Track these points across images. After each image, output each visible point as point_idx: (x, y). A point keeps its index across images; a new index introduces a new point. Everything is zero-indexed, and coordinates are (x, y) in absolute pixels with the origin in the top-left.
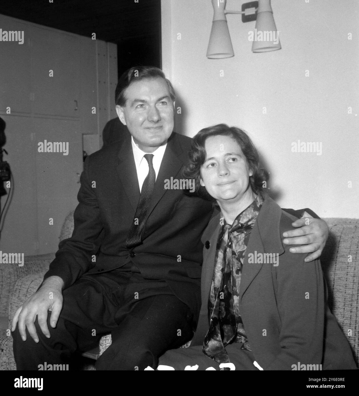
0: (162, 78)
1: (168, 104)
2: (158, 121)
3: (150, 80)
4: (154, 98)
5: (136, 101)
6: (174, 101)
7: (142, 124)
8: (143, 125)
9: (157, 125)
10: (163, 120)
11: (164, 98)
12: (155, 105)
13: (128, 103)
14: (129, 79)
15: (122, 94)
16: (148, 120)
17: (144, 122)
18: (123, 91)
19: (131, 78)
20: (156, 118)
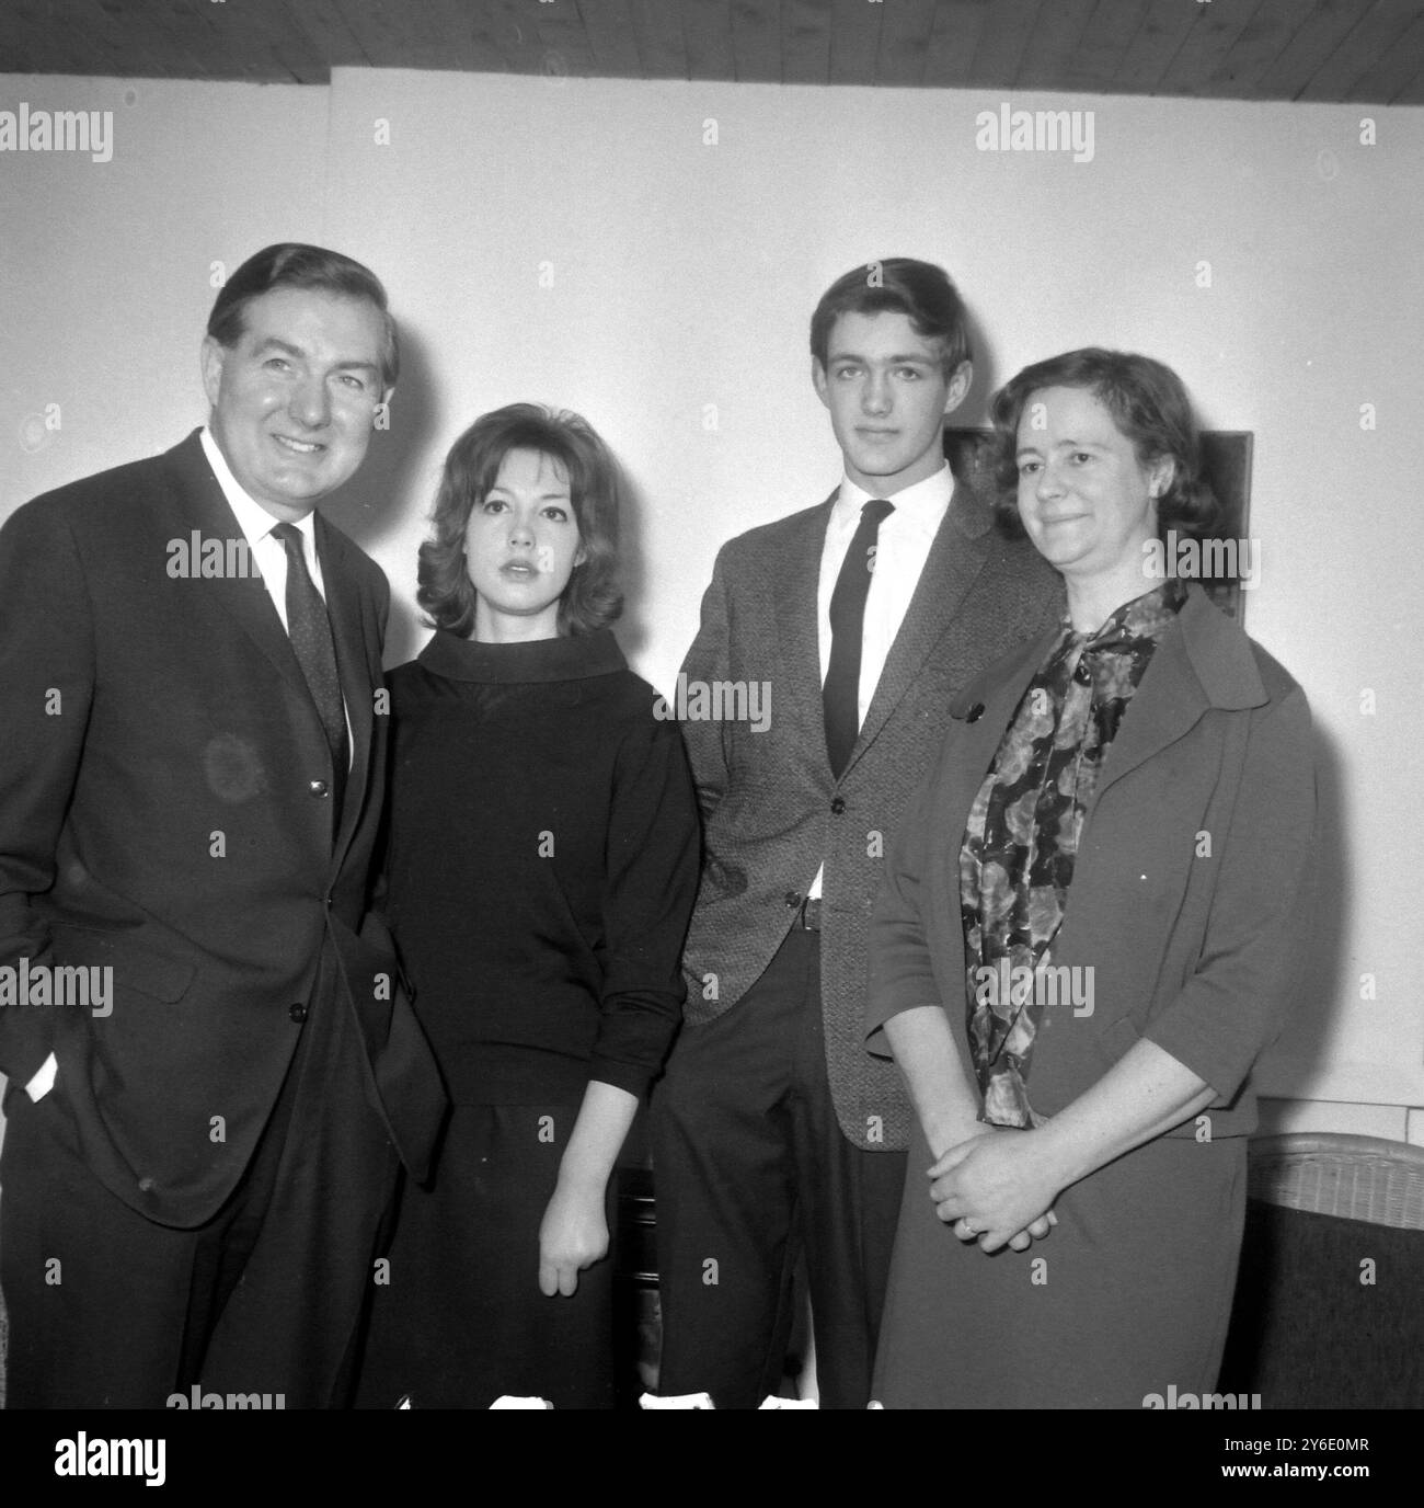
0: (374, 306)
1: (365, 389)
2: (317, 427)
3: (336, 299)
4: (329, 355)
5: (273, 342)
6: (389, 388)
7: (268, 416)
8: (269, 421)
9: (311, 436)
10: (333, 427)
11: (357, 365)
12: (326, 375)
13: (246, 343)
14: (274, 273)
15: (238, 310)
16: (289, 413)
17: (274, 411)
18: (243, 300)
19: (279, 273)
20: (313, 415)
